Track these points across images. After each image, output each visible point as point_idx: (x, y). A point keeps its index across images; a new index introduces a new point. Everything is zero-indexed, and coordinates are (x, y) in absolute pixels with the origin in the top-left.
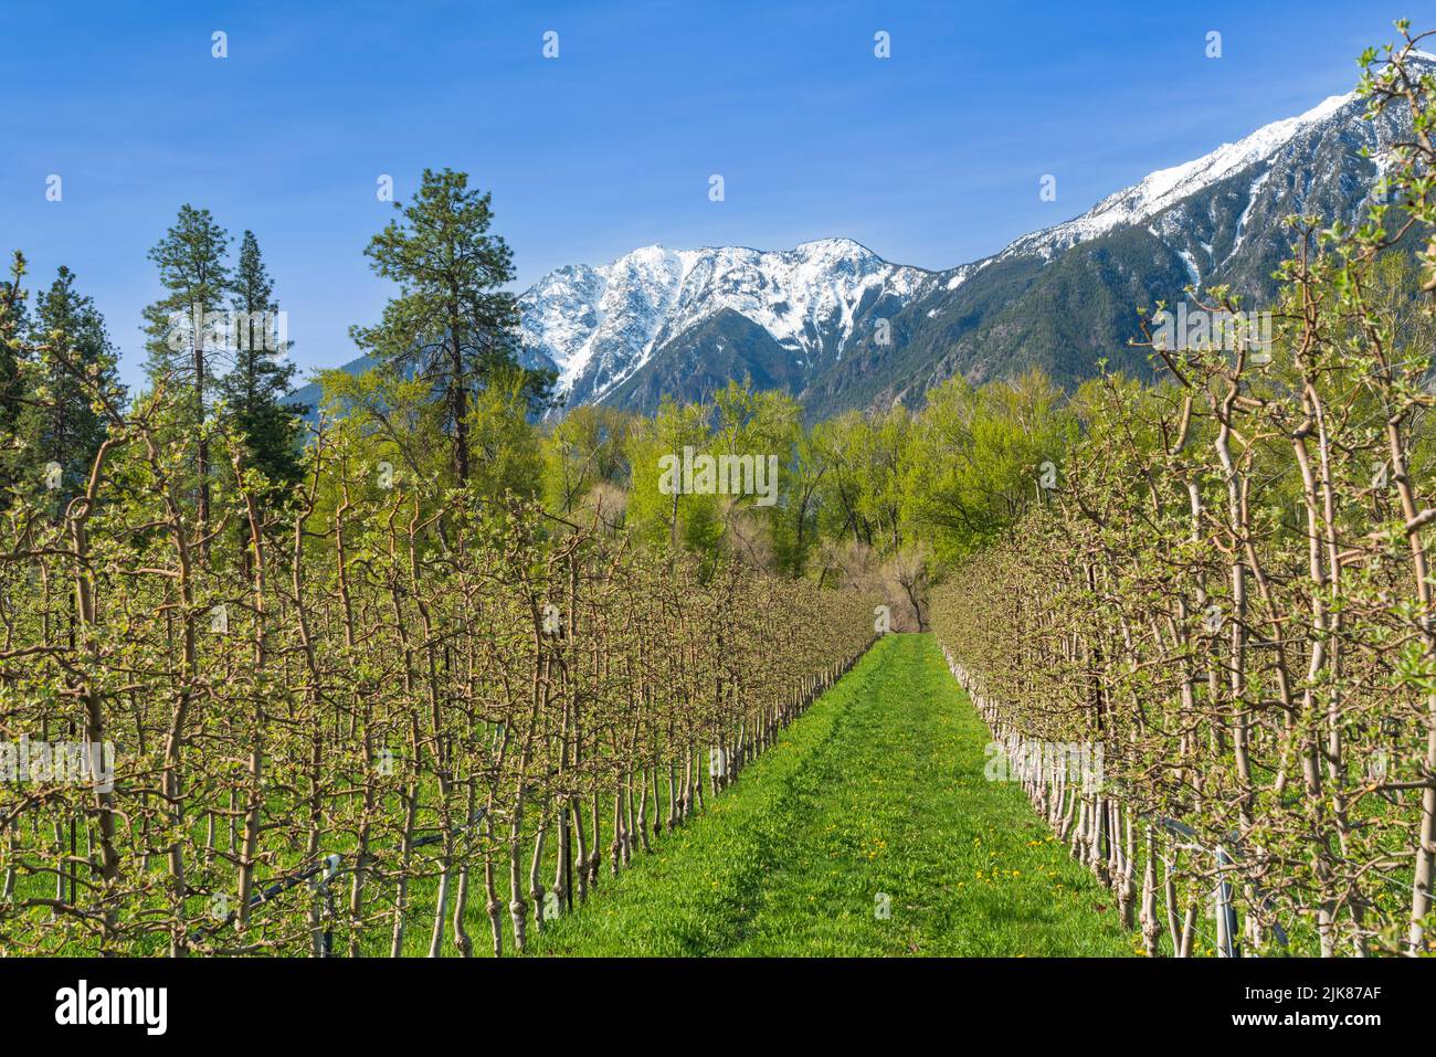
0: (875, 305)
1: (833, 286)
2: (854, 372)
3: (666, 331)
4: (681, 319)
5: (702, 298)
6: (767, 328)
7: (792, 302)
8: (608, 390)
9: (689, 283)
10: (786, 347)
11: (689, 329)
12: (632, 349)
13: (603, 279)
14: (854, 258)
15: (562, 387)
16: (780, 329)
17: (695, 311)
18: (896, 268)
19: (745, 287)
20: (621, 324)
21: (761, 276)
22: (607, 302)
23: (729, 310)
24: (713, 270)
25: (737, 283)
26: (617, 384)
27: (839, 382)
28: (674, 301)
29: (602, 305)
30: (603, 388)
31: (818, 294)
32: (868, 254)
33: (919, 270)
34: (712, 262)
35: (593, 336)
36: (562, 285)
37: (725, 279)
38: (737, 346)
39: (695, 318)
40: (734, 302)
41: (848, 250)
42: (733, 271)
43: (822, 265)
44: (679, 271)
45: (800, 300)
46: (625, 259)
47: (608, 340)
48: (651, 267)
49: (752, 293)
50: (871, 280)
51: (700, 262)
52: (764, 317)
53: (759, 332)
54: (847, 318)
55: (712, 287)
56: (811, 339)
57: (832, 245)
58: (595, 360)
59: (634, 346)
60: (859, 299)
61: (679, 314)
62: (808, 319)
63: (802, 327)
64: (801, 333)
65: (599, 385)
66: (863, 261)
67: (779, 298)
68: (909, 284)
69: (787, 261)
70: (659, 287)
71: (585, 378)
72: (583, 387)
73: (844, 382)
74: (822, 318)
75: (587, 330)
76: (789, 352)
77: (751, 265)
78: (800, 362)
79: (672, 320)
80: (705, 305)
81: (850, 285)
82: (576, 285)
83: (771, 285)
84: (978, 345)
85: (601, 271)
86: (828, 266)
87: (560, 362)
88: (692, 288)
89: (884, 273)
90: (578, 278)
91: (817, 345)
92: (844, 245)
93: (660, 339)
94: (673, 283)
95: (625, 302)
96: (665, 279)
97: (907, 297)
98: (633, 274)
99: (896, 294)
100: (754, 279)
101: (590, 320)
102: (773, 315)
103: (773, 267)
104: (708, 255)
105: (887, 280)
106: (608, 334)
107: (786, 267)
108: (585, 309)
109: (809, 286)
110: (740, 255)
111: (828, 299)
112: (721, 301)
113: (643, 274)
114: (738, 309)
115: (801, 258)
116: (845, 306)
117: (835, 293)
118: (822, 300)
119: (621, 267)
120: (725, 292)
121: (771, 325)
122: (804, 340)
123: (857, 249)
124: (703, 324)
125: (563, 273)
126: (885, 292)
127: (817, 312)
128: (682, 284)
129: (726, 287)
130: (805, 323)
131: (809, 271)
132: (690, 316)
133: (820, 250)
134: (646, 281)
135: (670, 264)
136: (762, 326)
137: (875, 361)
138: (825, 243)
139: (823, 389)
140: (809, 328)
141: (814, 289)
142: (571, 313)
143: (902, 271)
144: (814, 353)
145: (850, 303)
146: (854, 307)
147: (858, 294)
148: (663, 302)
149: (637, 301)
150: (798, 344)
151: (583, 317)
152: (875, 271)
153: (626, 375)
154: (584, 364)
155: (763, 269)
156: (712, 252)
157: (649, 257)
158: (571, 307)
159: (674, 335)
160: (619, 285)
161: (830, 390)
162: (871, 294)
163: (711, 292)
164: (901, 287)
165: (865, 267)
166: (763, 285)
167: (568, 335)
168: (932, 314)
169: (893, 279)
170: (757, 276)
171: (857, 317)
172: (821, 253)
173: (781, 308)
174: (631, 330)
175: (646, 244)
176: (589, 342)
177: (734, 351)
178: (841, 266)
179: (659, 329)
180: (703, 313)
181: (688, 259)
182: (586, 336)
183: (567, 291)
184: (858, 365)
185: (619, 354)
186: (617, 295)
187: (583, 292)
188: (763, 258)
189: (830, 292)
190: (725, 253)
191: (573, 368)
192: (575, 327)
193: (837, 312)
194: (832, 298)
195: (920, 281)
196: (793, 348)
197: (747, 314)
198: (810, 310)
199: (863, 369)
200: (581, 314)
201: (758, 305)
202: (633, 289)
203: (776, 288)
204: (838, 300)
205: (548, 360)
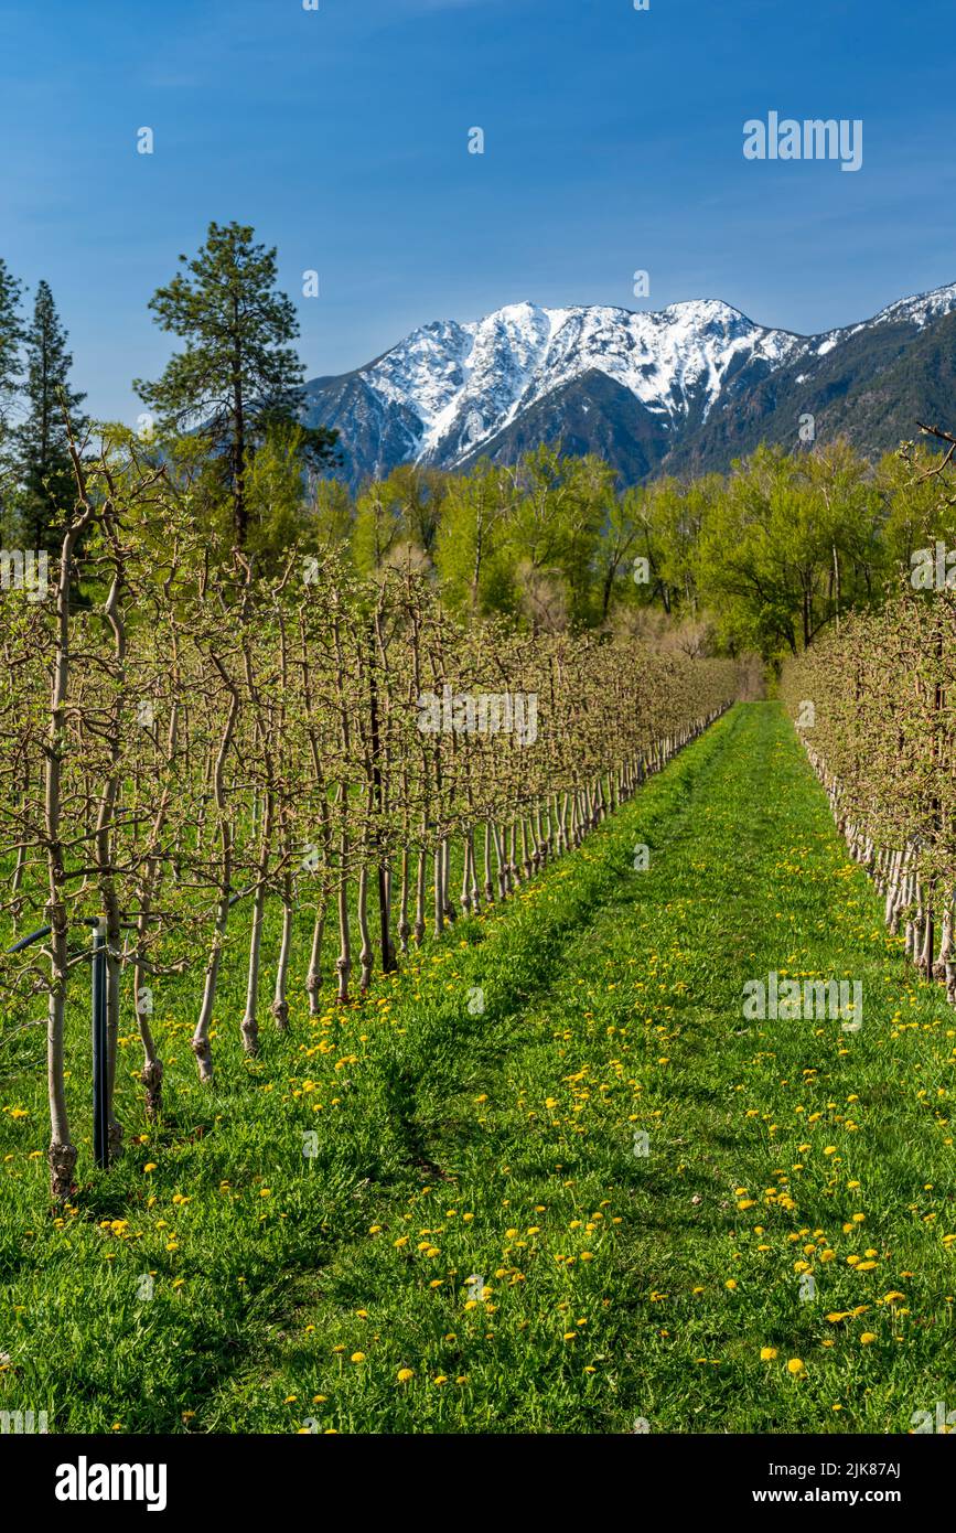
0: (744, 371)
1: (702, 348)
2: (719, 436)
3: (532, 391)
4: (547, 379)
5: (570, 358)
6: (633, 389)
7: (660, 365)
8: (473, 448)
9: (557, 342)
10: (652, 410)
11: (555, 389)
12: (497, 408)
13: (470, 336)
14: (725, 321)
15: (427, 445)
16: (647, 391)
17: (562, 371)
18: (767, 331)
19: (613, 348)
20: (488, 382)
21: (629, 337)
22: (477, 358)
23: (595, 370)
24: (582, 330)
25: (605, 343)
26: (482, 442)
27: (703, 448)
28: (541, 362)
29: (469, 363)
30: (468, 447)
31: (686, 356)
32: (738, 317)
33: (789, 333)
34: (581, 321)
35: (460, 394)
36: (429, 341)
37: (593, 339)
38: (602, 408)
39: (562, 378)
40: (600, 363)
41: (715, 311)
42: (601, 331)
43: (692, 326)
44: (548, 331)
45: (668, 362)
46: (493, 316)
47: (474, 399)
48: (519, 325)
49: (619, 354)
50: (740, 343)
51: (568, 321)
52: (631, 379)
53: (625, 394)
54: (714, 382)
55: (579, 346)
56: (677, 402)
57: (703, 306)
58: (461, 418)
59: (500, 405)
60: (727, 363)
61: (546, 374)
62: (675, 382)
63: (668, 389)
64: (668, 396)
65: (464, 443)
66: (734, 324)
67: (647, 360)
68: (779, 348)
69: (657, 322)
70: (526, 345)
71: (451, 436)
72: (448, 445)
73: (708, 447)
74: (690, 381)
75: (454, 388)
76: (654, 414)
77: (620, 325)
78: (665, 426)
79: (537, 380)
80: (572, 365)
81: (720, 348)
82: (442, 342)
83: (639, 346)
84: (845, 412)
85: (470, 329)
86: (698, 327)
87: (425, 419)
88: (559, 347)
89: (754, 336)
90: (446, 335)
91: (683, 408)
92: (715, 307)
93: (526, 398)
94: (541, 342)
95: (492, 360)
96: (533, 338)
97: (776, 362)
98: (501, 331)
99: (765, 358)
100: (622, 340)
101: (457, 378)
102: (639, 376)
103: (642, 328)
104: (577, 314)
105: (757, 343)
106: (474, 392)
107: (656, 328)
108: (451, 366)
109: (677, 348)
110: (608, 314)
111: (695, 362)
112: (588, 362)
113: (511, 331)
114: (604, 369)
115: (670, 319)
116: (712, 369)
117: (704, 356)
118: (689, 363)
119: (489, 325)
120: (592, 352)
121: (637, 387)
122: (670, 403)
123: (727, 311)
124: (570, 384)
125: (431, 329)
126: (754, 355)
127: (684, 375)
128: (549, 344)
129: (594, 347)
130: (672, 386)
131: (679, 333)
132: (557, 376)
133: (690, 311)
134: (514, 339)
135: (539, 321)
136: (628, 388)
137: (740, 426)
138: (695, 304)
139: (687, 453)
140: (675, 392)
141: (682, 352)
142: (438, 370)
143: (773, 334)
144: (679, 417)
145: (718, 366)
146: (722, 370)
147: (727, 357)
148: (530, 361)
149: (504, 360)
150: (664, 407)
151: (450, 374)
152: (745, 334)
153: (492, 434)
154: (449, 422)
155: (632, 330)
156: (582, 311)
157: (517, 314)
158: (438, 364)
159: (540, 395)
160: (486, 343)
161: (694, 454)
162: (740, 358)
163: (578, 352)
164: (770, 351)
165: (736, 328)
166: (631, 346)
167: (435, 392)
168: (800, 379)
169: (763, 343)
170: (625, 336)
171: (724, 381)
172: (692, 313)
173: (648, 370)
174: (497, 388)
175: (515, 302)
176: (455, 399)
177: (599, 413)
178: (712, 328)
179: (524, 389)
180: (570, 374)
181: (557, 318)
182: (452, 393)
183: (435, 347)
184: (724, 430)
185: (485, 413)
186: (484, 353)
187: (451, 349)
188: (632, 318)
189: (698, 355)
190: (594, 312)
191: (439, 424)
192: (442, 384)
193: (705, 376)
194: (701, 361)
195: (789, 345)
196: (658, 411)
197: (614, 375)
198: (678, 373)
199: (728, 434)
200: (448, 371)
201: (625, 366)
202: (500, 347)
203: (644, 350)
204: (706, 363)
205: (414, 416)
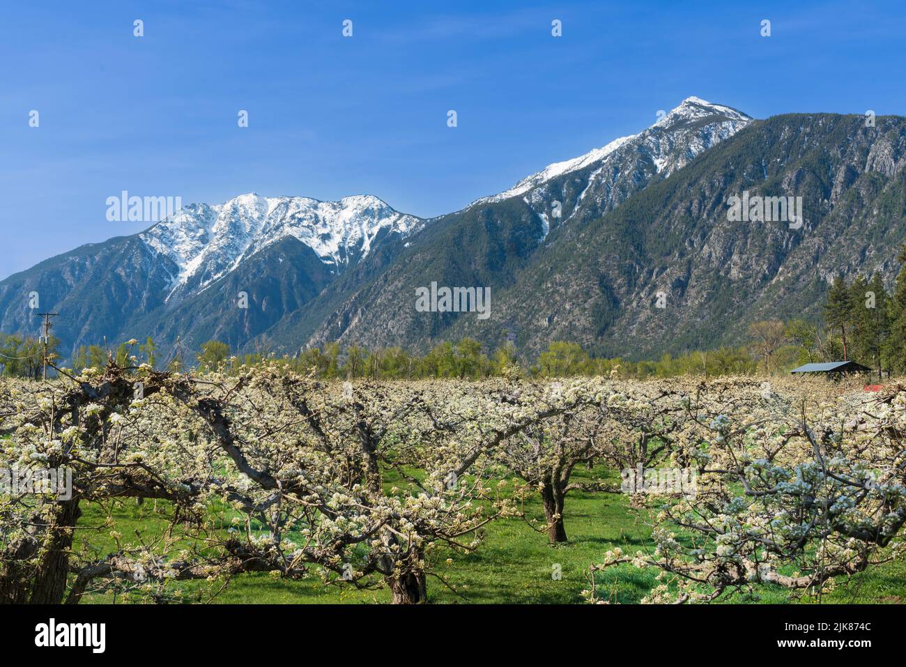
0: (386, 239)
1: (360, 225)
2: (355, 279)
3: (252, 248)
4: (262, 241)
5: (277, 228)
6: (314, 249)
7: (334, 234)
8: (210, 284)
9: (270, 218)
10: (325, 262)
11: (266, 247)
12: (228, 259)
13: (216, 213)
14: (375, 208)
15: (182, 281)
16: (323, 251)
17: (271, 237)
18: (401, 215)
19: (305, 223)
20: (223, 242)
21: (316, 216)
22: (218, 226)
23: (291, 237)
24: (287, 211)
25: (300, 220)
26: (216, 280)
27: (344, 285)
28: (259, 231)
29: (214, 230)
30: (207, 283)
31: (350, 229)
32: (384, 206)
33: (415, 217)
34: (287, 206)
35: (205, 250)
36: (188, 215)
37: (293, 217)
38: (292, 260)
39: (270, 241)
40: (295, 232)
41: (373, 202)
42: (299, 212)
43: (355, 211)
44: (266, 211)
45: (338, 232)
46: (231, 203)
47: (213, 252)
48: (247, 207)
49: (308, 227)
50: (385, 222)
51: (279, 205)
52: (314, 242)
53: (309, 251)
54: (366, 246)
55: (284, 221)
56: (342, 258)
57: (363, 199)
58: (204, 264)
59: (230, 257)
60: (375, 234)
61: (262, 238)
62: (341, 245)
63: (337, 249)
64: (336, 253)
65: (204, 281)
66: (381, 210)
67: (325, 231)
68: (408, 226)
69: (334, 208)
70: (251, 220)
71: (196, 276)
72: (193, 282)
73: (348, 285)
74: (351, 245)
75: (202, 245)
76: (326, 265)
77: (312, 209)
78: (332, 272)
79: (256, 241)
80: (278, 233)
81: (371, 225)
82: (197, 217)
83: (322, 222)
85: (216, 208)
86: (359, 212)
87: (182, 265)
88: (272, 222)
89: (393, 218)
90: (200, 212)
91: (345, 261)
92: (370, 199)
93: (247, 253)
94: (261, 218)
95: (227, 228)
96: (256, 215)
97: (405, 234)
98: (235, 210)
99: (399, 232)
100: (311, 218)
101: (204, 239)
102: (319, 241)
103: (325, 211)
104: (285, 201)
105: (395, 223)
106: (214, 248)
107: (333, 211)
108: (201, 231)
109: (345, 223)
110: (305, 202)
111: (356, 233)
112: (288, 231)
113: (241, 211)
114: (297, 236)
115: (342, 206)
116: (366, 238)
117: (361, 229)
118: (352, 233)
119: (228, 206)
120: (291, 225)
121: (317, 247)
122: (337, 258)
123: (377, 202)
124: (274, 245)
125: (190, 208)
126: (393, 230)
127: (348, 241)
128: (266, 220)
129: (293, 222)
130: (339, 247)
131: (347, 214)
132: (268, 239)
133: (355, 202)
134: (243, 216)
135: (261, 205)
136: (311, 248)
137: (368, 273)
138: (359, 197)
139: (335, 289)
140: (342, 251)
141: (348, 226)
142: (192, 234)
143: (405, 217)
144: (342, 266)
145: (370, 236)
146: (372, 238)
147: (375, 230)
148: (252, 229)
149: (235, 228)
150: (333, 260)
151: (200, 237)
152: (388, 216)
153: (222, 276)
154: (196, 267)
155: (319, 212)
156: (288, 199)
157: (247, 200)
158: (192, 230)
159: (256, 251)
160: (225, 218)
161: (339, 290)
162: (383, 231)
163: (282, 225)
164: (403, 227)
165: (381, 213)
166: (317, 222)
167: (189, 248)
168: (407, 245)
169: (398, 222)
170: (313, 216)
171: (372, 245)
172: (353, 205)
173: (326, 237)
174: (229, 246)
175: (247, 193)
176: (202, 252)
177: (289, 263)
178: (367, 212)
179: (248, 246)
180: (276, 238)
181: (273, 203)
182: (200, 249)
183: (191, 220)
185: (219, 261)
186: (223, 223)
187: (202, 221)
188: (320, 205)
189: (358, 228)
190: (296, 200)
191: (190, 268)
192: (193, 243)
193: (361, 241)
194: (359, 232)
195: (414, 224)
196: (329, 262)
197: (303, 240)
198: (344, 239)
200: (198, 235)
201: (311, 234)
202: (233, 220)
203: (325, 225)
204: (363, 234)
205: (173, 263)
